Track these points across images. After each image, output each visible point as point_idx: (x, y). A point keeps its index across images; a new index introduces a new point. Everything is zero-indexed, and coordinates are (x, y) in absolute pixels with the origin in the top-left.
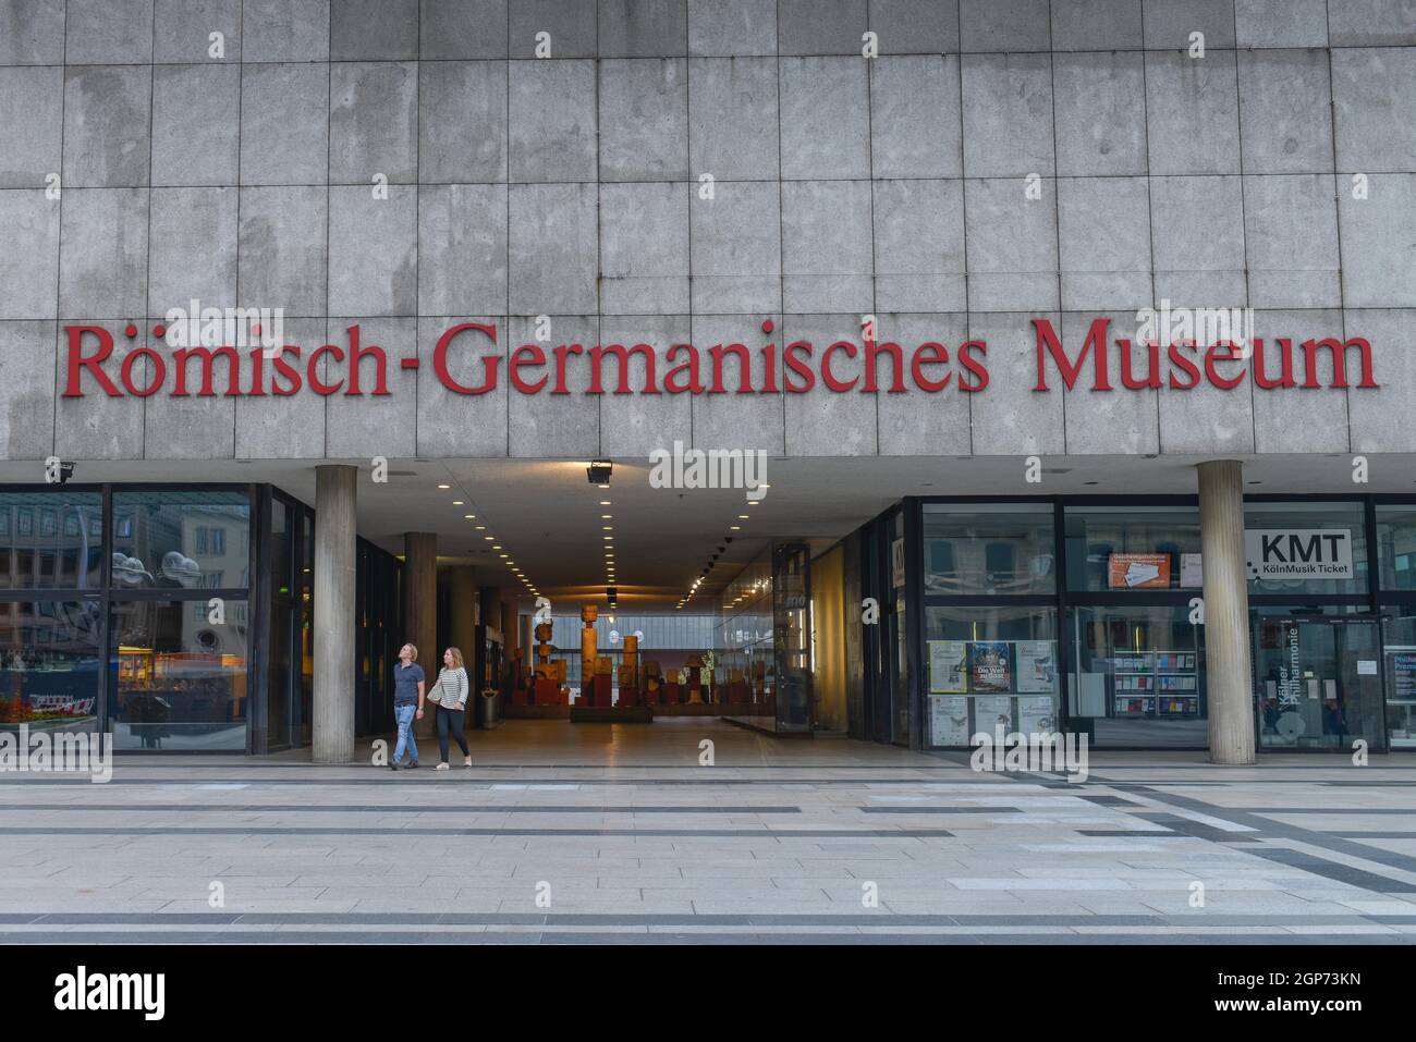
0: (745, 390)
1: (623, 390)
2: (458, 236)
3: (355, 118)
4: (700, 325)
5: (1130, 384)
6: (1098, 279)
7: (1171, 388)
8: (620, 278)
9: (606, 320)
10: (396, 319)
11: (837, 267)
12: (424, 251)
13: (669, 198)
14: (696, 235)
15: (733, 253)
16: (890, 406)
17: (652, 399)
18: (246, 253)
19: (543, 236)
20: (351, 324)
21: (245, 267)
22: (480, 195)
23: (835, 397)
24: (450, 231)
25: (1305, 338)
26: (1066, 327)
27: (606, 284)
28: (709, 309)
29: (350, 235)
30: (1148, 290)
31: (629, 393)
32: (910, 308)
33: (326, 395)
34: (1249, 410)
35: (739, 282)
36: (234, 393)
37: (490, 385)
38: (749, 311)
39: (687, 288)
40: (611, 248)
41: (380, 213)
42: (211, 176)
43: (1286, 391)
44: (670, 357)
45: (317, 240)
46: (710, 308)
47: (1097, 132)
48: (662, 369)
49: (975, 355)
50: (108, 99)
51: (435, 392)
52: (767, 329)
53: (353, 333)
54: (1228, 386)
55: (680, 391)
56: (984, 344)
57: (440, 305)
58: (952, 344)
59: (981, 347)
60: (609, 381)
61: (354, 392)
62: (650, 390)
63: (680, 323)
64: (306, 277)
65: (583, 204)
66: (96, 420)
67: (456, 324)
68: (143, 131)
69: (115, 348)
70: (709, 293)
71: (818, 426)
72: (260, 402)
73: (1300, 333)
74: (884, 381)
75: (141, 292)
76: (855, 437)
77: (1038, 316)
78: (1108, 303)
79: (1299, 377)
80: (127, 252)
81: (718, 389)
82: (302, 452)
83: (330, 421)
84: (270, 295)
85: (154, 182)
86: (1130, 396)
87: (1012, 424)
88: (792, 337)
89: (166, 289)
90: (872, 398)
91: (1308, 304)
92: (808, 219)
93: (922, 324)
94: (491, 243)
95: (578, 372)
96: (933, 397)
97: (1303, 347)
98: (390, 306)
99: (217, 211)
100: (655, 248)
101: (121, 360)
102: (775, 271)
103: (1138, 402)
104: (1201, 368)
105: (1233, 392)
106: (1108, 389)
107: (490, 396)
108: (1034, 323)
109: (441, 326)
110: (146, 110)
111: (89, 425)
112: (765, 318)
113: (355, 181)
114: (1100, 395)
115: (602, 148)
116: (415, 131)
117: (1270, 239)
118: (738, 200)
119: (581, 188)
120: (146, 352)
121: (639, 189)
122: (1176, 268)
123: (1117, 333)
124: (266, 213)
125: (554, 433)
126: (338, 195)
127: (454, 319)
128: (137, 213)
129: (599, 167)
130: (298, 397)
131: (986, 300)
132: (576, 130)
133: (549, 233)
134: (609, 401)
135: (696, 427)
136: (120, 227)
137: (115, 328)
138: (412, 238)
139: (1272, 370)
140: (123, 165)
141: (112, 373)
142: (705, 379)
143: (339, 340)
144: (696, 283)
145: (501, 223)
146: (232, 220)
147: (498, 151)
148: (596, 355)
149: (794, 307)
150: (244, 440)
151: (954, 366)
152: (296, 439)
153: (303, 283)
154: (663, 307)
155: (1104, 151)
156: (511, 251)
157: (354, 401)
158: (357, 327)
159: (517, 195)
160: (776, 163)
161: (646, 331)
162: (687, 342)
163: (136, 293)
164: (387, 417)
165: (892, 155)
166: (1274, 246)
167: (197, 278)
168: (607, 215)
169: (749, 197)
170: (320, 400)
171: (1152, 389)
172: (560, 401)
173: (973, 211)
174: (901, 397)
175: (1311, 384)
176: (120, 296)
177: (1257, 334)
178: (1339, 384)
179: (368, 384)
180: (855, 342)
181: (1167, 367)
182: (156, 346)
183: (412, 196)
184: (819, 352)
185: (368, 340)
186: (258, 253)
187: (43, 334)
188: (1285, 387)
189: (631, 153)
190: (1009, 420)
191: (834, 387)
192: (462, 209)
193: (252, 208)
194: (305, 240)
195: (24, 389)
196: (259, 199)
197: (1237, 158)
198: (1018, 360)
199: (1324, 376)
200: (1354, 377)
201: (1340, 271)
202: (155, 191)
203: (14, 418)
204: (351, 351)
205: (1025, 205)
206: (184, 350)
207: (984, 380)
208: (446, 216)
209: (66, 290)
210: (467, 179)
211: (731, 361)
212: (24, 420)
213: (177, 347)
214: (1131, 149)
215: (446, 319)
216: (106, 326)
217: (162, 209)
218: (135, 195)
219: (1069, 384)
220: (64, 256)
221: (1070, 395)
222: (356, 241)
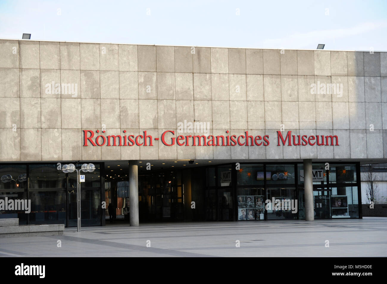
0: (223, 145)
1: (199, 145)
2: (166, 111)
3: (144, 84)
4: (214, 131)
5: (295, 144)
6: (289, 123)
7: (302, 145)
8: (198, 121)
10: (154, 129)
11: (241, 120)
12: (159, 114)
13: (208, 104)
14: (213, 112)
16: (251, 148)
17: (205, 147)
18: (122, 114)
20: (144, 130)
21: (122, 117)
22: (170, 102)
23: (241, 146)
24: (164, 110)
25: (326, 136)
26: (283, 132)
28: (216, 128)
29: (144, 110)
30: (298, 125)
31: (201, 145)
32: (254, 128)
34: (316, 150)
35: (222, 122)
36: (120, 145)
37: (173, 143)
38: (224, 128)
40: (197, 114)
41: (150, 106)
42: (114, 96)
43: (323, 146)
44: (208, 138)
45: (137, 112)
47: (289, 92)
48: (207, 141)
49: (266, 138)
50: (90, 79)
51: (162, 145)
52: (227, 132)
53: (145, 133)
54: (312, 145)
55: (211, 145)
56: (268, 136)
57: (163, 127)
58: (262, 136)
59: (268, 137)
60: (197, 143)
61: (145, 145)
62: (204, 145)
63: (210, 131)
64: (135, 120)
65: (191, 105)
66: (91, 151)
68: (98, 86)
69: (94, 135)
70: (216, 124)
71: (237, 153)
72: (127, 147)
73: (326, 134)
74: (250, 144)
75: (100, 123)
76: (244, 155)
77: (278, 130)
78: (291, 128)
79: (325, 143)
80: (96, 114)
81: (218, 145)
82: (135, 158)
83: (141, 151)
84: (127, 124)
85: (101, 98)
86: (295, 146)
87: (273, 153)
88: (232, 134)
89: (105, 122)
90: (248, 146)
91: (327, 129)
92: (235, 109)
93: (257, 132)
94: (173, 113)
95: (190, 141)
96: (259, 147)
97: (326, 137)
98: (152, 126)
99: (115, 104)
100: (205, 115)
101: (96, 138)
102: (229, 120)
103: (296, 148)
104: (308, 141)
105: (313, 146)
106: (291, 145)
107: (173, 146)
110: (99, 81)
112: (227, 130)
113: (144, 98)
114: (289, 146)
115: (194, 93)
116: (156, 87)
118: (221, 105)
119: (190, 101)
120: (102, 137)
121: (202, 102)
122: (303, 121)
123: (293, 134)
124: (126, 105)
125: (186, 154)
126: (141, 101)
128: (98, 105)
129: (194, 97)
130: (134, 146)
131: (269, 127)
132: (189, 89)
133: (184, 111)
134: (197, 147)
135: (214, 153)
136: (94, 108)
137: (94, 131)
138: (156, 111)
139: (320, 142)
140: (94, 94)
141: (94, 141)
142: (215, 143)
143: (142, 134)
144: (213, 122)
145: (175, 109)
146: (118, 107)
147: (174, 93)
148: (194, 138)
149: (233, 127)
150: (123, 156)
151: (262, 140)
152: (134, 156)
153: (134, 121)
155: (290, 96)
156: (177, 115)
157: (145, 147)
158: (146, 131)
159: (178, 102)
160: (228, 97)
162: (212, 135)
163: (99, 123)
164: (152, 150)
165: (251, 96)
166: (321, 116)
167: (111, 120)
168: (196, 108)
169: (224, 104)
170: (139, 147)
171: (299, 145)
172: (187, 147)
173: (266, 108)
174: (253, 147)
175: (327, 145)
176: (95, 124)
177: (318, 135)
178: (332, 144)
179: (148, 143)
180: (244, 135)
181: (301, 141)
182: (103, 135)
183: (156, 102)
184: (237, 137)
185: (148, 134)
186: (124, 114)
187: (78, 132)
188: (322, 145)
189: (200, 94)
190: (273, 152)
191: (240, 145)
192: (167, 105)
193: (123, 104)
194: (134, 111)
195: (75, 144)
196: (124, 102)
197: (314, 98)
198: (274, 139)
199: (329, 143)
200: (335, 143)
201: (333, 122)
202: (102, 100)
203: (73, 151)
204: (144, 136)
205: (276, 107)
206: (110, 136)
207: (268, 143)
208: (163, 107)
209: (83, 122)
210: (167, 99)
211: (220, 139)
212: (75, 151)
213: (108, 135)
214: (295, 96)
215: (164, 130)
216: (92, 130)
217: (103, 104)
218: (97, 101)
219: (284, 144)
220: (82, 114)
221: (284, 146)
222: (145, 112)
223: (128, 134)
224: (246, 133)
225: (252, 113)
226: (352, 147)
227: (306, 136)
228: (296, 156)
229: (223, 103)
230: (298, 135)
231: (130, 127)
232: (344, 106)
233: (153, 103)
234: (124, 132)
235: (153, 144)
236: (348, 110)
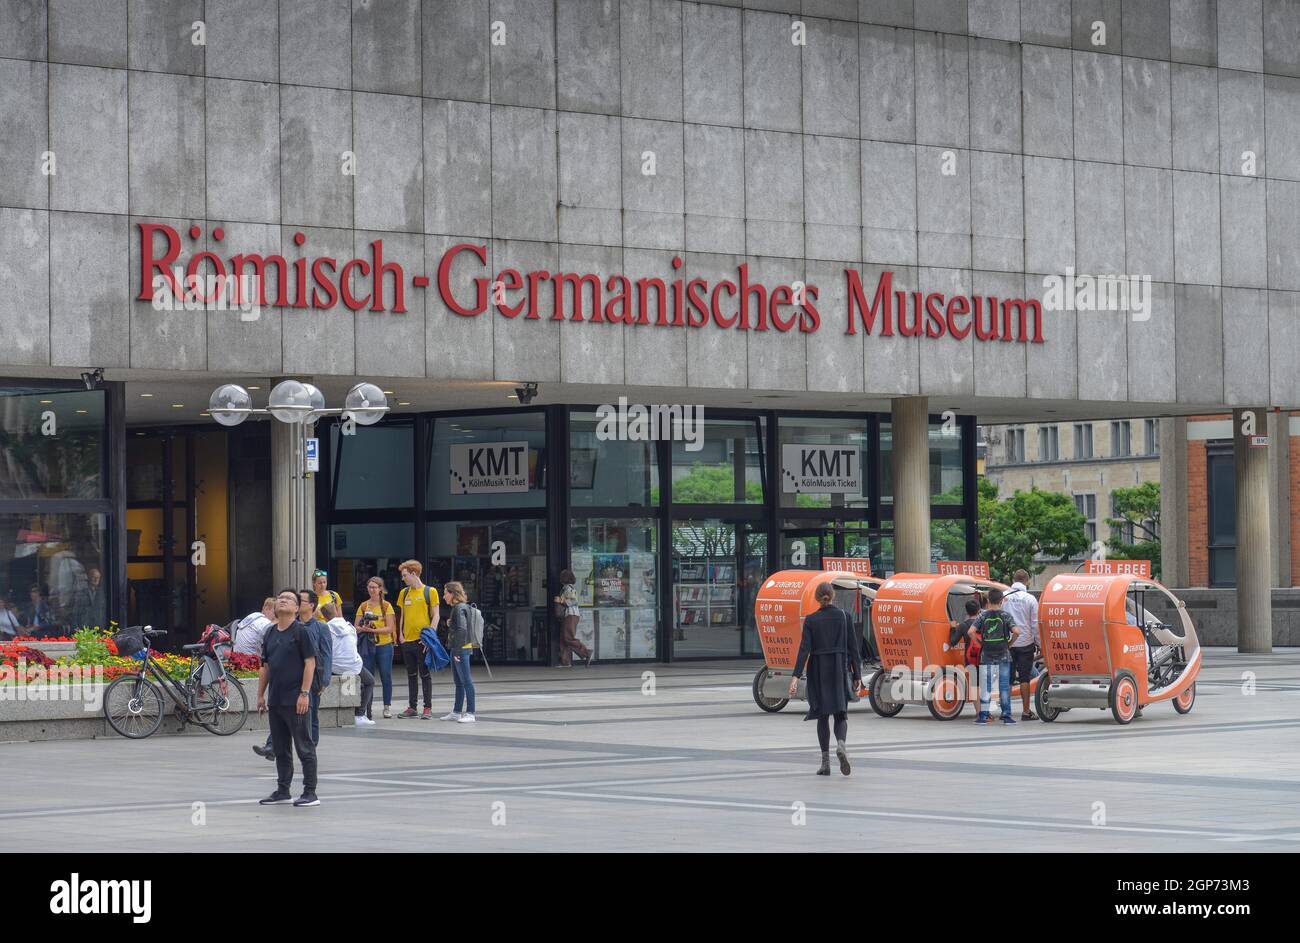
0: (661, 322)
1: (577, 317)
2: (454, 154)
3: (372, 22)
4: (629, 255)
5: (903, 332)
6: (885, 235)
7: (927, 335)
8: (573, 207)
9: (565, 249)
10: (408, 235)
11: (721, 210)
12: (429, 167)
13: (607, 131)
14: (626, 169)
15: (651, 190)
16: (756, 342)
17: (597, 327)
18: (287, 156)
19: (517, 159)
20: (374, 238)
21: (287, 170)
22: (470, 113)
23: (720, 332)
24: (448, 150)
25: (1005, 299)
26: (865, 276)
27: (563, 211)
28: (635, 243)
29: (371, 145)
30: (914, 248)
31: (581, 321)
32: (768, 252)
33: (354, 311)
34: (971, 359)
35: (657, 218)
36: (280, 303)
37: (480, 307)
38: (663, 246)
39: (620, 220)
40: (567, 177)
41: (394, 126)
42: (256, 69)
43: (993, 343)
44: (609, 288)
45: (345, 149)
46: (636, 241)
47: (885, 101)
48: (604, 299)
49: (810, 299)
51: (439, 312)
52: (675, 264)
53: (375, 248)
54: (958, 336)
55: (616, 320)
56: (818, 290)
57: (442, 226)
58: (796, 289)
59: (815, 294)
60: (567, 308)
61: (377, 308)
62: (595, 318)
63: (616, 253)
64: (336, 185)
65: (546, 130)
66: (165, 327)
67: (454, 244)
68: (197, 15)
69: (182, 251)
71: (708, 358)
72: (306, 315)
73: (1004, 292)
74: (752, 321)
75: (201, 190)
76: (733, 371)
77: (848, 266)
78: (891, 258)
79: (1000, 332)
80: (187, 146)
81: (642, 320)
82: (337, 367)
83: (359, 338)
84: (308, 203)
85: (208, 72)
86: (903, 340)
87: (831, 364)
88: (692, 273)
89: (222, 188)
90: (744, 333)
91: (1006, 268)
92: (702, 162)
93: (775, 267)
94: (479, 163)
95: (544, 297)
96: (783, 336)
97: (1003, 305)
98: (403, 222)
99: (262, 108)
100: (597, 180)
101: (184, 263)
102: (680, 211)
103: (907, 346)
104: (945, 320)
105: (963, 341)
106: (891, 336)
107: (481, 318)
108: (847, 273)
109: (442, 245)
111: (160, 332)
112: (673, 254)
113: (373, 88)
114: (885, 339)
115: (559, 75)
116: (419, 41)
117: (985, 208)
118: (654, 137)
119: (545, 114)
120: (209, 257)
121: (586, 120)
122: (931, 230)
123: (897, 285)
124: (302, 114)
125: (527, 358)
126: (360, 97)
127: (453, 239)
128: (195, 104)
129: (557, 95)
130: (333, 310)
131: (817, 251)
132: (540, 56)
133: (521, 157)
134: (568, 329)
135: (628, 356)
136: (180, 118)
137: (180, 228)
138: (418, 152)
139: (985, 328)
140: (181, 50)
142: (634, 311)
143: (363, 253)
144: (627, 216)
145: (486, 143)
146: (275, 120)
147: (483, 70)
148: (556, 283)
149: (693, 247)
150: (290, 354)
151: (796, 308)
152: (331, 355)
153: (334, 191)
154: (604, 238)
155: (890, 119)
156: (494, 173)
157: (376, 317)
158: (380, 242)
159: (498, 116)
160: (680, 104)
161: (592, 261)
162: (621, 274)
163: (196, 191)
164: (403, 335)
165: (757, 106)
166: (988, 215)
167: (246, 180)
168: (564, 145)
169: (662, 137)
170: (349, 315)
171: (915, 335)
172: (531, 325)
173: (809, 165)
174: (764, 335)
175: (1006, 338)
176: (182, 194)
177: (977, 292)
178: (1022, 338)
179: (387, 301)
180: (734, 281)
181: (925, 316)
182: (215, 250)
183: (417, 110)
184: (710, 289)
185: (388, 255)
186: (296, 157)
187: (117, 230)
188: (992, 338)
189: (579, 83)
190: (830, 359)
191: (721, 324)
192: (456, 127)
193: (291, 108)
194: (335, 146)
195: (102, 289)
196: (296, 98)
197: (967, 134)
198: (836, 305)
199: (1014, 332)
200: (1030, 333)
201: (1024, 240)
202: (210, 81)
203: (94, 321)
204: (375, 266)
205: (841, 163)
206: (241, 255)
207: (816, 322)
208: (445, 133)
209: (136, 183)
210: (460, 96)
211: (651, 294)
212: (104, 324)
213: (232, 252)
214: (906, 118)
215: (446, 238)
216: (172, 224)
217: (216, 101)
218: (192, 84)
219: (867, 330)
220: (133, 145)
221: (867, 338)
222: (374, 151)
223: (311, 252)
224: (742, 271)
225: (759, 181)
226: (1084, 351)
227: (940, 298)
228: (905, 383)
229: (659, 131)
230: (914, 288)
231: (316, 219)
232: (1060, 174)
233: (407, 114)
234: (298, 241)
235: (406, 307)
236: (1072, 192)
